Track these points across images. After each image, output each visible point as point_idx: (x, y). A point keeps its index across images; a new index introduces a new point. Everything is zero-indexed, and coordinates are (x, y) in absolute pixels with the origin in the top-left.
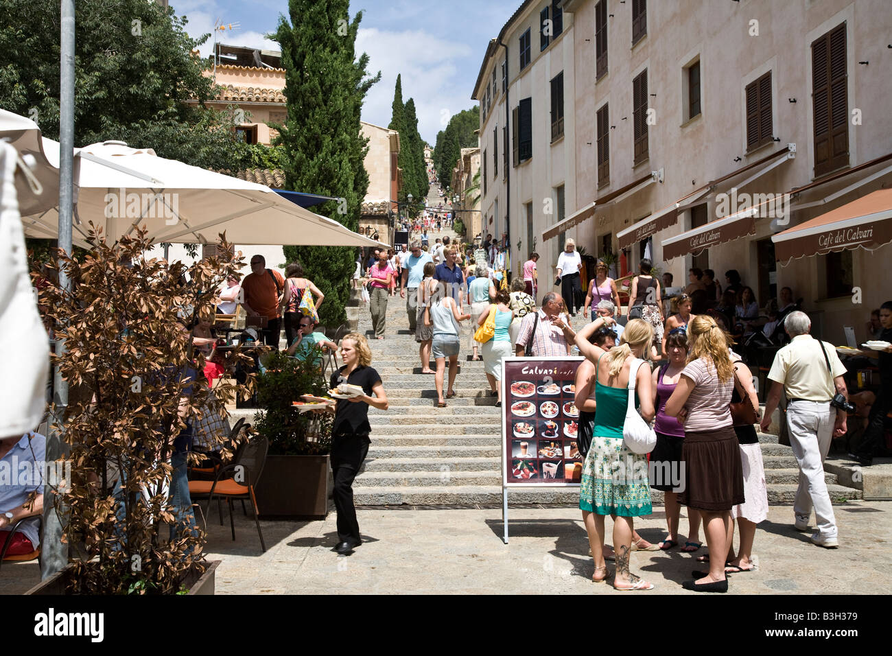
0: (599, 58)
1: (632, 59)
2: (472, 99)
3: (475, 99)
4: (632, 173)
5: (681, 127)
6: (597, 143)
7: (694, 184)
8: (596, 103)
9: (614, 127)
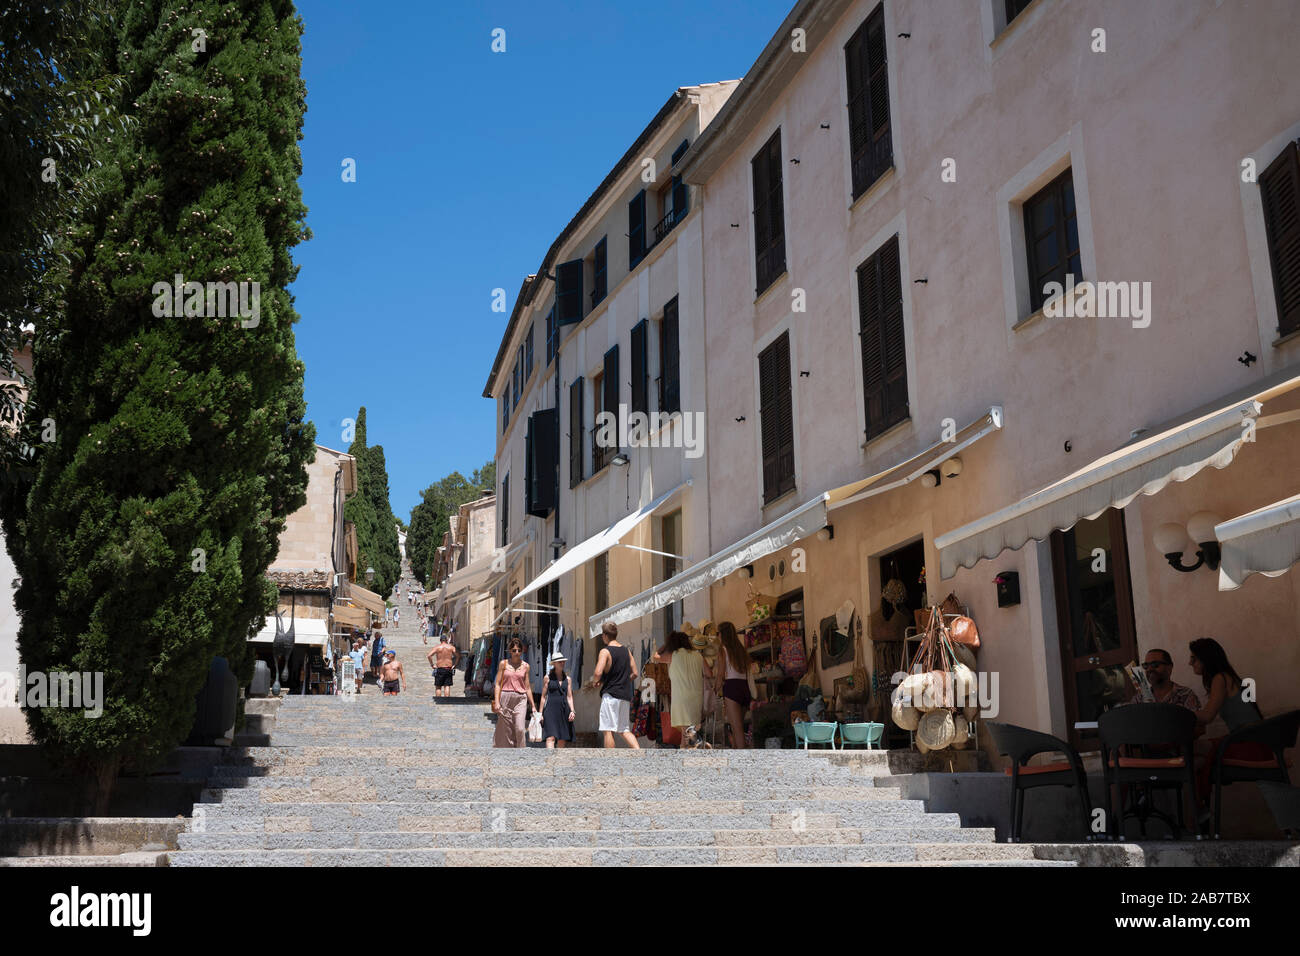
0: (763, 255)
1: (851, 229)
2: (484, 396)
3: (489, 396)
4: (861, 458)
5: (1014, 328)
6: (759, 415)
7: (1068, 449)
8: (756, 338)
9: (808, 374)
